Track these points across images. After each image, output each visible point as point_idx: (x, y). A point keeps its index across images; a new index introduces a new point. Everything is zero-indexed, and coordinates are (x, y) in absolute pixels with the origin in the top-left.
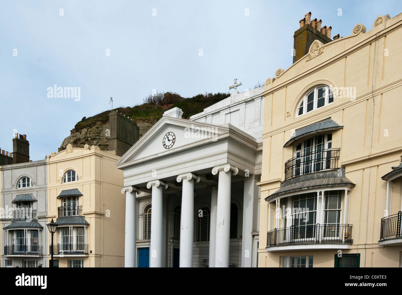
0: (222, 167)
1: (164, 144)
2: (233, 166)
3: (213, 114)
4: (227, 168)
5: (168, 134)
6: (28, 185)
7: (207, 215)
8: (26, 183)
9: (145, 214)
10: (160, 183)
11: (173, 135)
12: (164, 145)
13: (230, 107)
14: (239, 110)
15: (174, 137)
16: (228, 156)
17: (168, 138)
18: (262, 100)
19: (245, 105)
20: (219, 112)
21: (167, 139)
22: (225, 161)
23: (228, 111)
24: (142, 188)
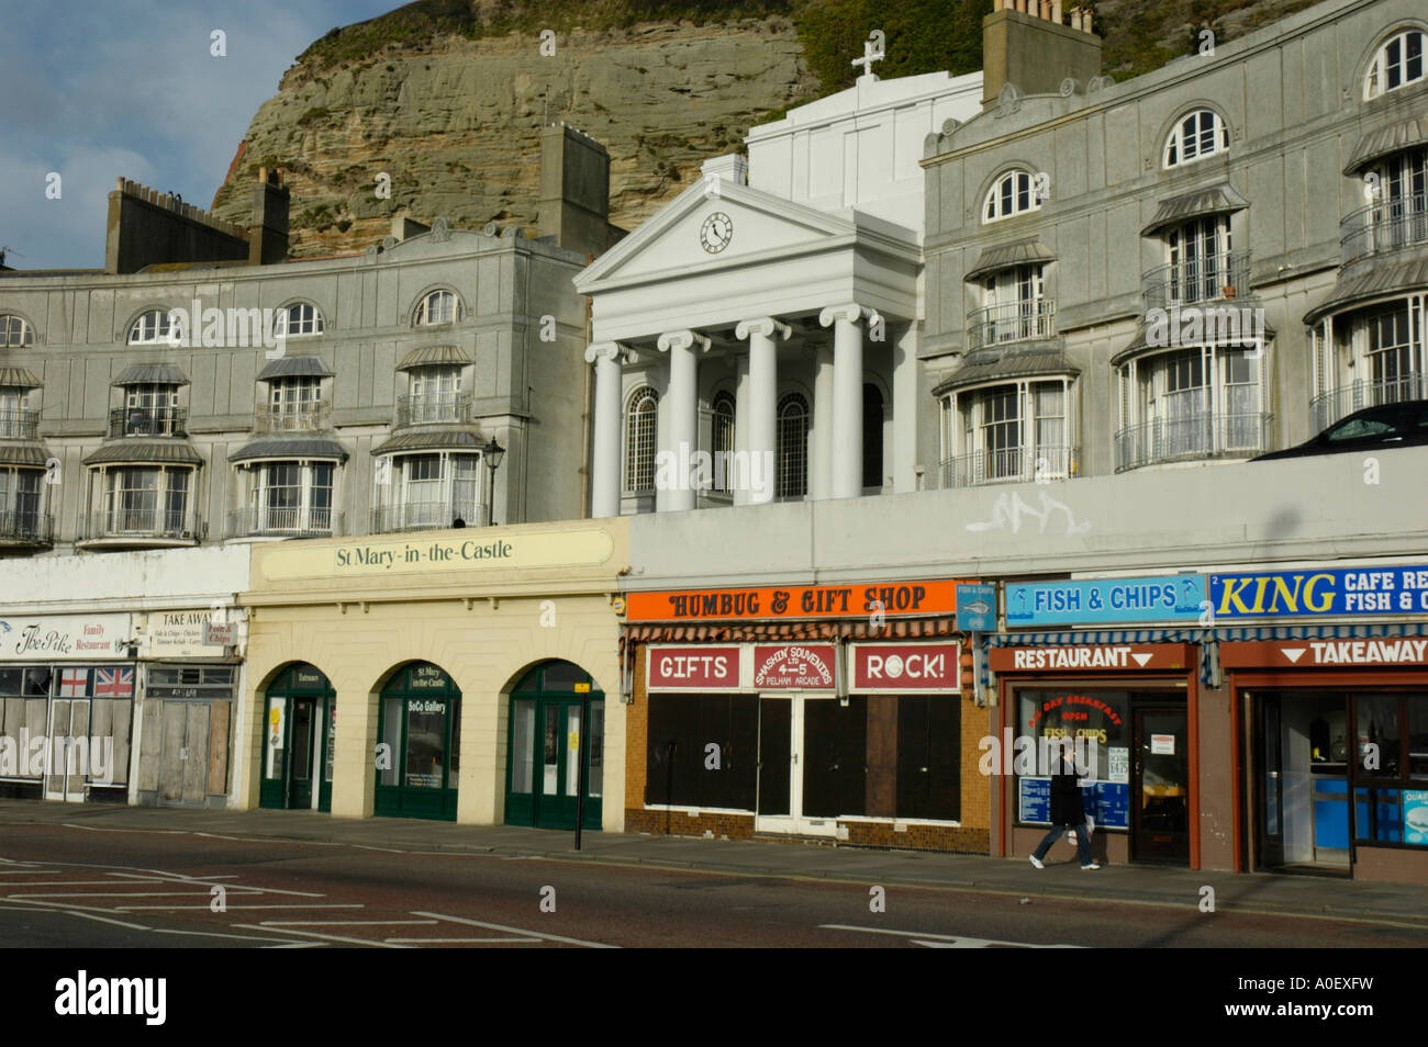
0: (841, 309)
1: (704, 240)
2: (866, 306)
3: (812, 129)
4: (854, 312)
5: (713, 218)
6: (308, 328)
7: (799, 416)
8: (302, 322)
9: (630, 414)
10: (694, 338)
11: (726, 220)
12: (703, 243)
13: (855, 117)
14: (878, 126)
15: (729, 226)
16: (855, 284)
17: (714, 226)
18: (935, 108)
19: (892, 116)
20: (828, 125)
21: (711, 230)
22: (849, 295)
23: (850, 126)
24: (638, 345)
